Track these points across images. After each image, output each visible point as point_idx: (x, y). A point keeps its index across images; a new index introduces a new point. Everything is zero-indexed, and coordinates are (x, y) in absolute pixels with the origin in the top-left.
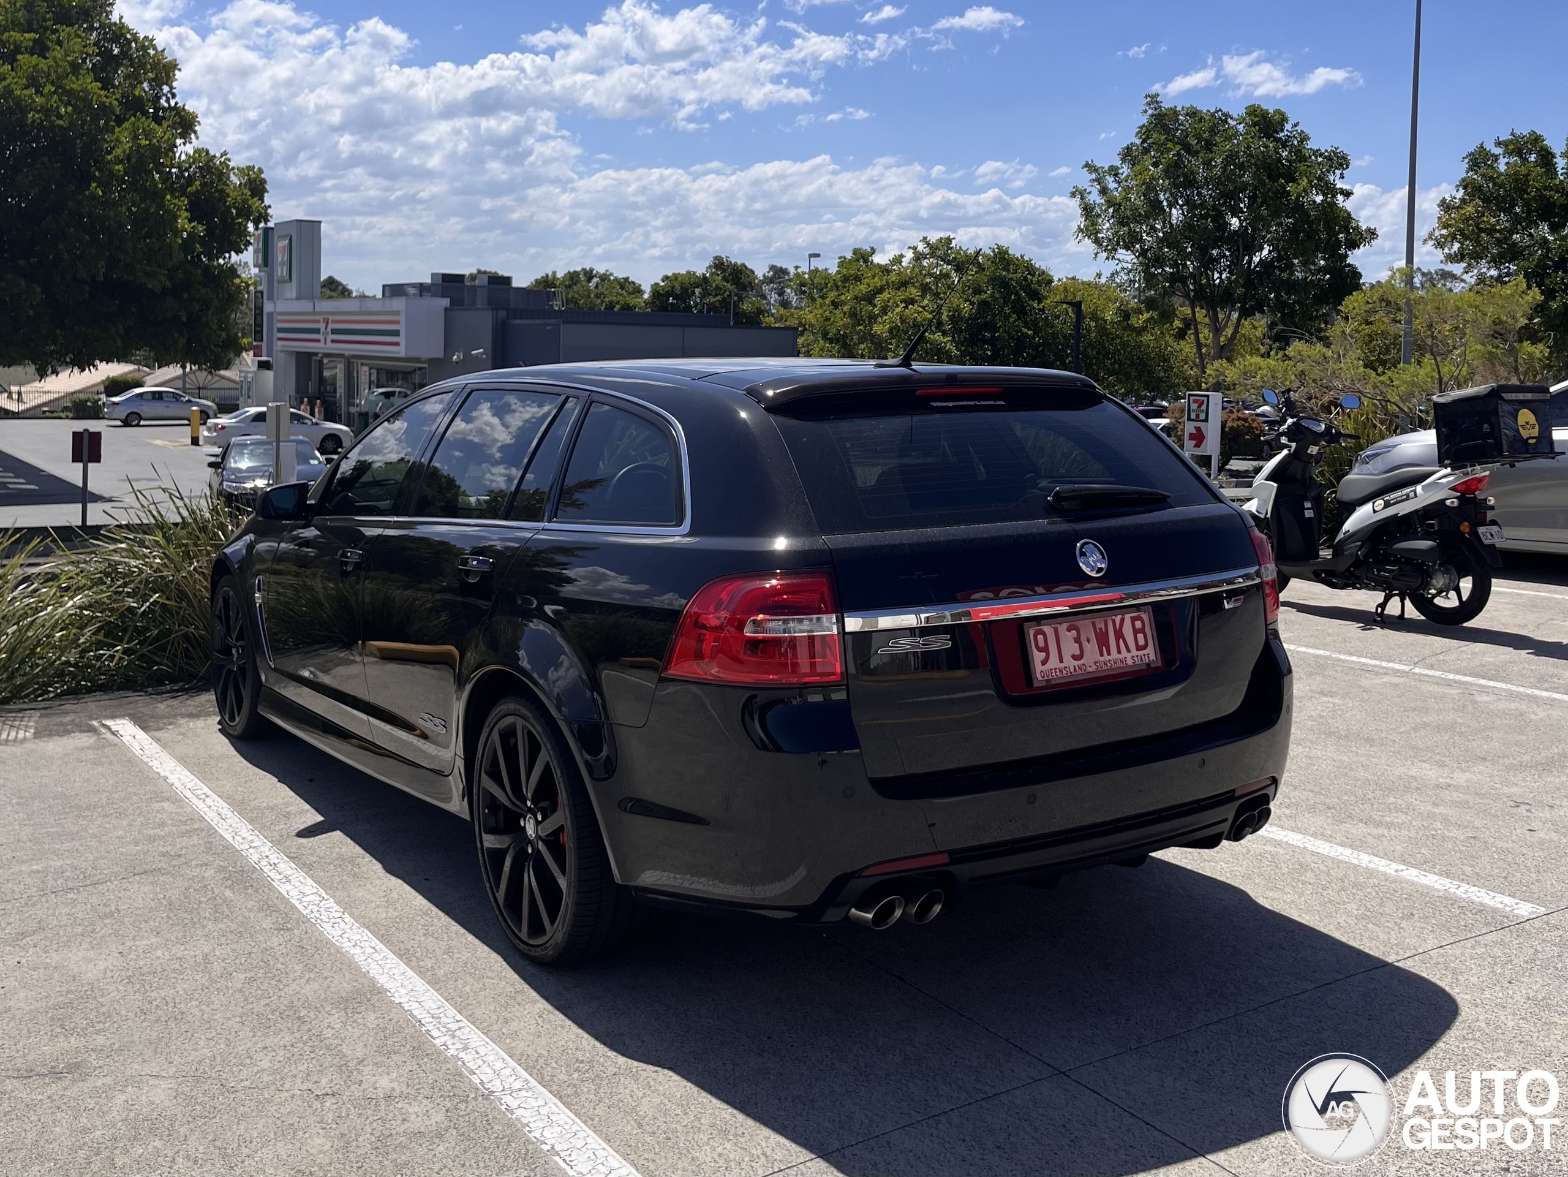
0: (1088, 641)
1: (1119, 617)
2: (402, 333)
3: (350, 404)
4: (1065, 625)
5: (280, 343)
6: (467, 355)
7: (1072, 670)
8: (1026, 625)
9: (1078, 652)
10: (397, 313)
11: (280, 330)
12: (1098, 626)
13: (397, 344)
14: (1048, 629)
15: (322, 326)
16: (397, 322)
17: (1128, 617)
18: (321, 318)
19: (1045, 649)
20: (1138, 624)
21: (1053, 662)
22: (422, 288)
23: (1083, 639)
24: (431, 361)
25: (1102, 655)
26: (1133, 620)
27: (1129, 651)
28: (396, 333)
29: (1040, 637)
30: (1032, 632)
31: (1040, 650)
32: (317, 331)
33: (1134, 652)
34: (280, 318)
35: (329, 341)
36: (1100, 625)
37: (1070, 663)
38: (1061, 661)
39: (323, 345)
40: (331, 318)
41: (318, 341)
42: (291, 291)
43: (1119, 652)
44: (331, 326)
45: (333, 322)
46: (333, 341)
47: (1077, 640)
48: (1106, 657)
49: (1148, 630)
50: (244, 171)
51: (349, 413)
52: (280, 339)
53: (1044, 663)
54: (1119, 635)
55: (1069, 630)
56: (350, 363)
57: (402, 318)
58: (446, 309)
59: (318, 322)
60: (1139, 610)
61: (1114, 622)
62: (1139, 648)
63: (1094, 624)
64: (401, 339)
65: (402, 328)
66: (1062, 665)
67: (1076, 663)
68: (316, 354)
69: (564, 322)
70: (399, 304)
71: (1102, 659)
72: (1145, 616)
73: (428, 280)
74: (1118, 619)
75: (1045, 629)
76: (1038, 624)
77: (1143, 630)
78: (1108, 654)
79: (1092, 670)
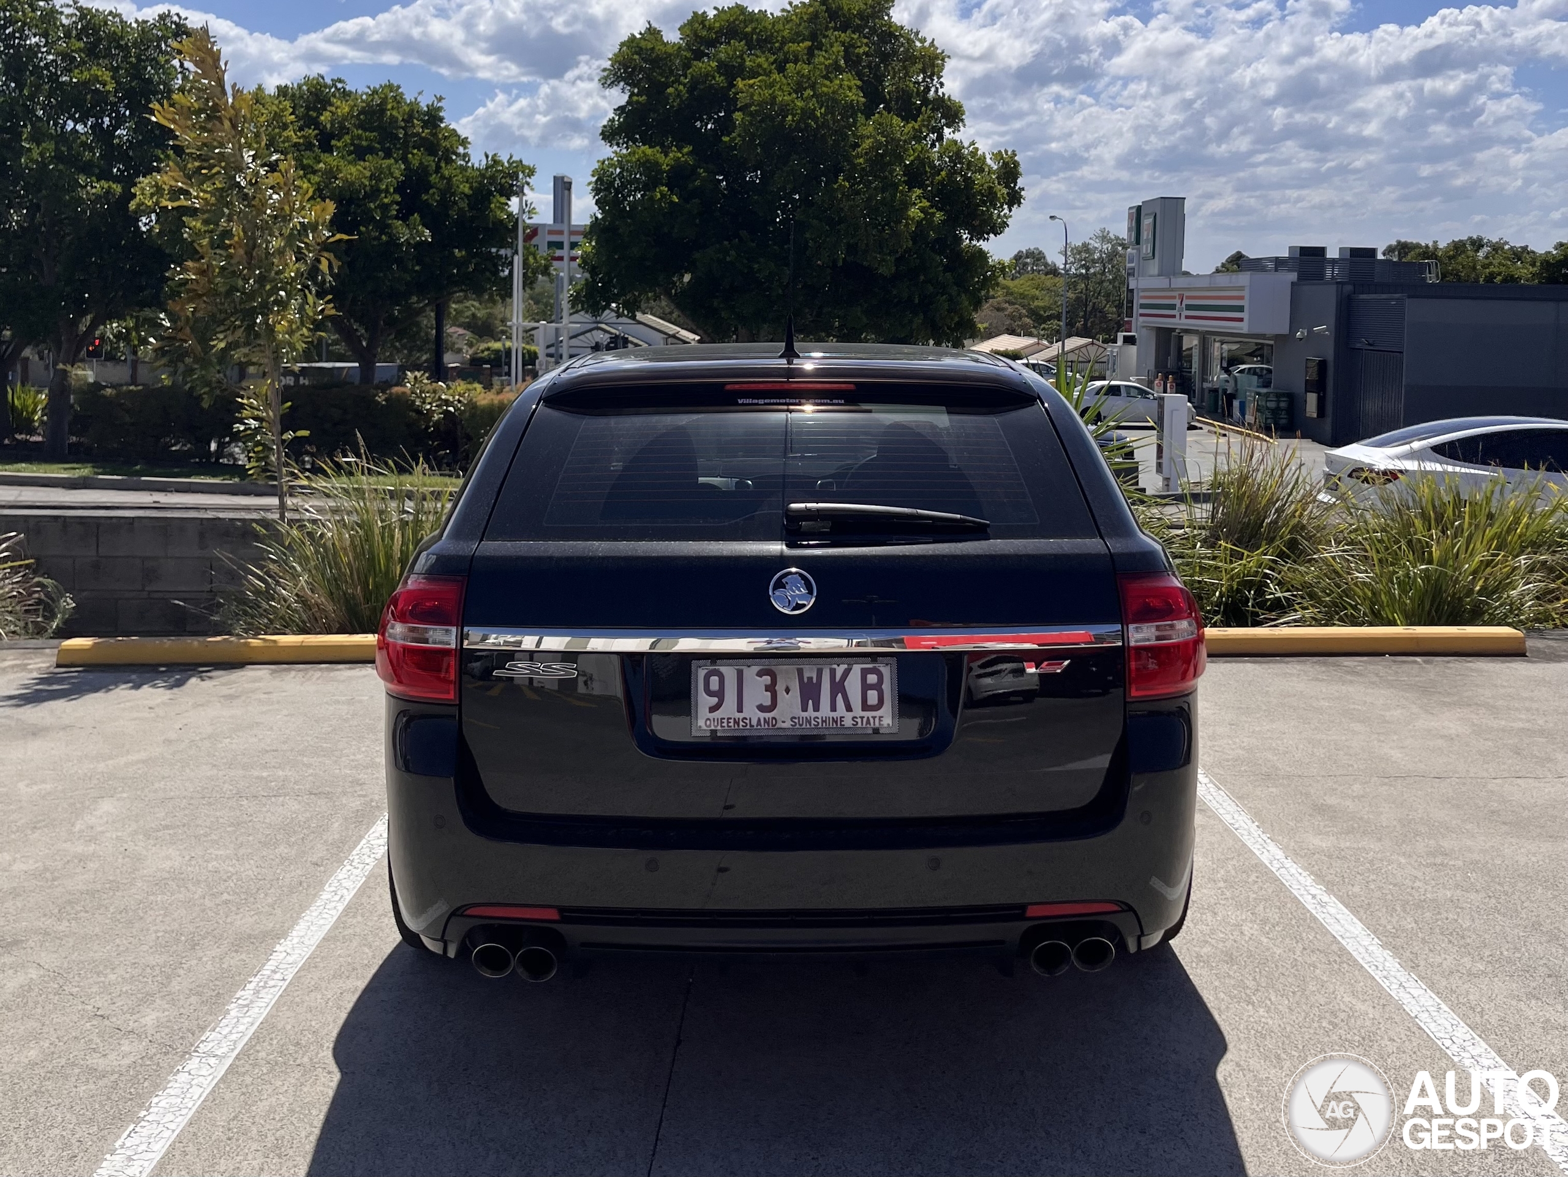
0: (787, 691)
1: (843, 667)
2: (1246, 309)
3: (1204, 380)
4: (755, 669)
5: (1141, 319)
6: (1310, 331)
7: (754, 722)
8: (694, 663)
9: (767, 702)
10: (1242, 288)
11: (1143, 306)
12: (806, 675)
13: (1241, 320)
14: (729, 671)
15: (1177, 302)
16: (1242, 298)
17: (857, 669)
18: (1176, 294)
19: (720, 694)
20: (872, 679)
21: (729, 708)
22: (1279, 262)
23: (780, 688)
24: (1277, 337)
25: (805, 709)
26: (864, 673)
27: (849, 708)
28: (1241, 309)
29: (714, 680)
30: (702, 673)
31: (710, 693)
32: (1172, 307)
33: (858, 711)
34: (1142, 294)
35: (1183, 316)
36: (810, 672)
37: (751, 713)
38: (740, 710)
39: (1179, 322)
40: (1186, 294)
41: (1174, 316)
42: (1154, 267)
43: (833, 708)
44: (1186, 302)
45: (1188, 298)
46: (1187, 317)
47: (771, 688)
48: (811, 713)
49: (886, 687)
50: (998, 156)
51: (1203, 389)
52: (1142, 315)
53: (713, 709)
54: (838, 688)
55: (760, 674)
56: (1205, 338)
57: (1246, 293)
58: (1293, 283)
59: (1174, 297)
60: (874, 661)
61: (833, 673)
62: (865, 707)
63: (800, 672)
64: (1244, 315)
65: (1244, 303)
66: (741, 716)
67: (762, 715)
68: (1174, 330)
69: (1409, 297)
70: (1244, 278)
71: (805, 714)
72: (886, 671)
73: (1285, 254)
74: (840, 670)
75: (723, 669)
76: (713, 663)
77: (878, 687)
78: (816, 708)
79: (788, 724)
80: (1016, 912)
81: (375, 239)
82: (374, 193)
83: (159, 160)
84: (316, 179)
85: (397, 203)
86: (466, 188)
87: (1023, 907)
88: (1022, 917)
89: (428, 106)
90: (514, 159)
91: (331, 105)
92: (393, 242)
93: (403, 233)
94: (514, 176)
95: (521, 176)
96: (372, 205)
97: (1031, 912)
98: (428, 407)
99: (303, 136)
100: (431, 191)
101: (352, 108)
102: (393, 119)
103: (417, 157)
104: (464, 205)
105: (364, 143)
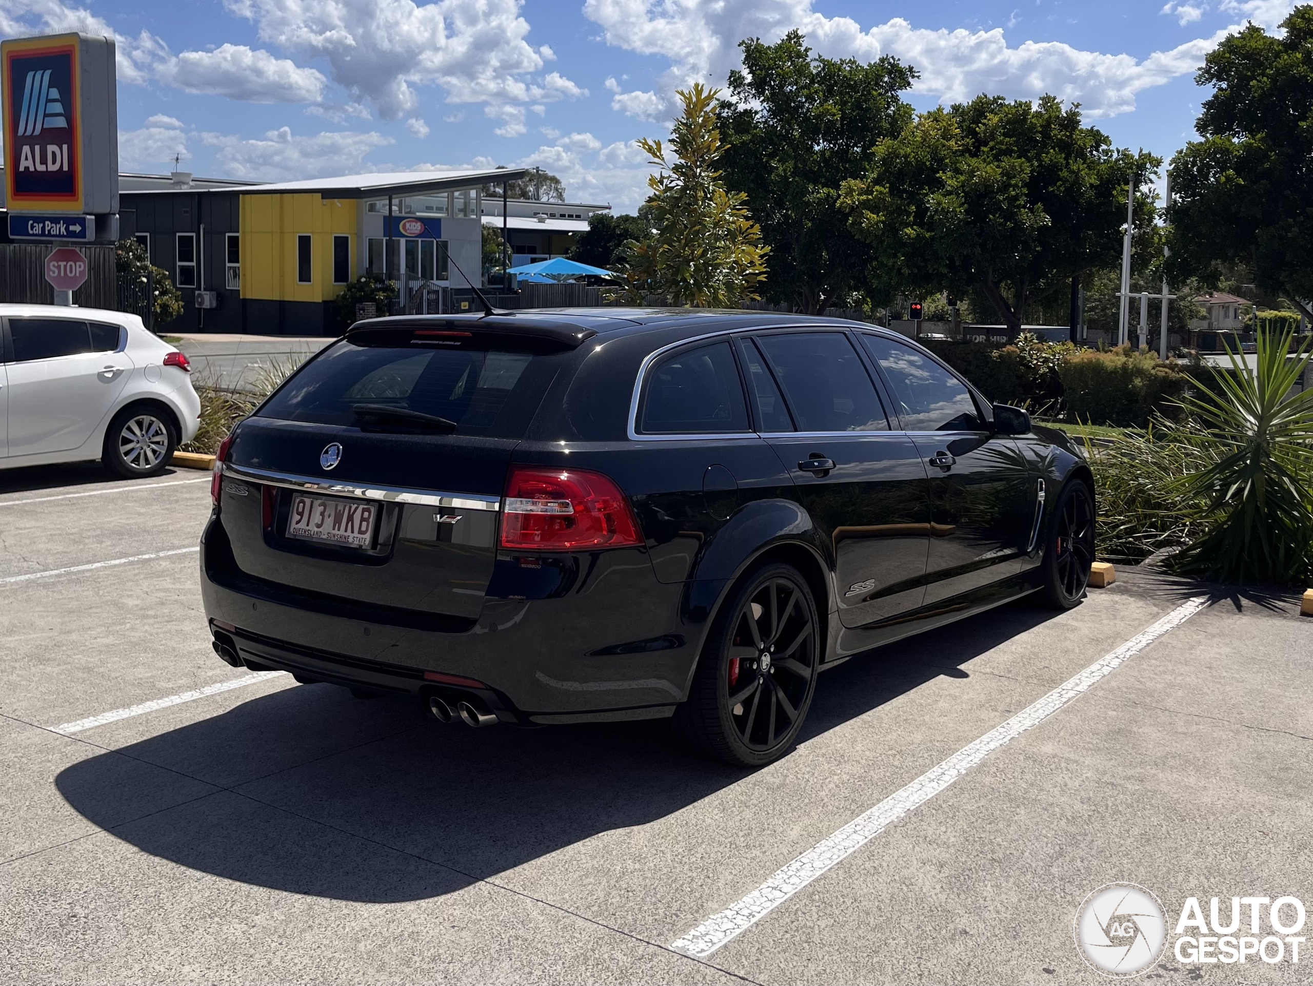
0: (329, 517)
1: (355, 507)
4: (319, 502)
7: (312, 533)
9: (320, 522)
12: (338, 509)
14: (308, 501)
17: (361, 508)
19: (302, 514)
20: (366, 514)
21: (302, 525)
23: (326, 514)
25: (334, 528)
26: (364, 510)
27: (353, 531)
29: (301, 505)
30: (296, 502)
31: (298, 513)
33: (356, 534)
36: (340, 508)
37: (313, 528)
38: (308, 525)
43: (346, 531)
47: (323, 514)
48: (336, 531)
49: (371, 520)
53: (297, 522)
54: (351, 518)
55: (320, 506)
61: (350, 508)
62: (360, 532)
63: (336, 507)
66: (308, 528)
67: (316, 529)
71: (333, 532)
72: (373, 510)
74: (353, 508)
75: (306, 499)
76: (302, 496)
77: (367, 520)
78: (339, 530)
79: (325, 537)
80: (417, 674)
81: (1000, 224)
82: (1005, 187)
83: (865, 170)
84: (962, 178)
85: (1026, 195)
86: (1094, 180)
87: (423, 671)
88: (421, 678)
89: (1066, 112)
90: (1144, 152)
91: (986, 117)
92: (1019, 226)
93: (1026, 218)
94: (1141, 167)
95: (1148, 166)
96: (1001, 198)
97: (427, 676)
98: (1035, 362)
99: (963, 145)
100: (1058, 184)
101: (1001, 120)
102: (1033, 126)
103: (1052, 155)
104: (1091, 193)
105: (1004, 147)
